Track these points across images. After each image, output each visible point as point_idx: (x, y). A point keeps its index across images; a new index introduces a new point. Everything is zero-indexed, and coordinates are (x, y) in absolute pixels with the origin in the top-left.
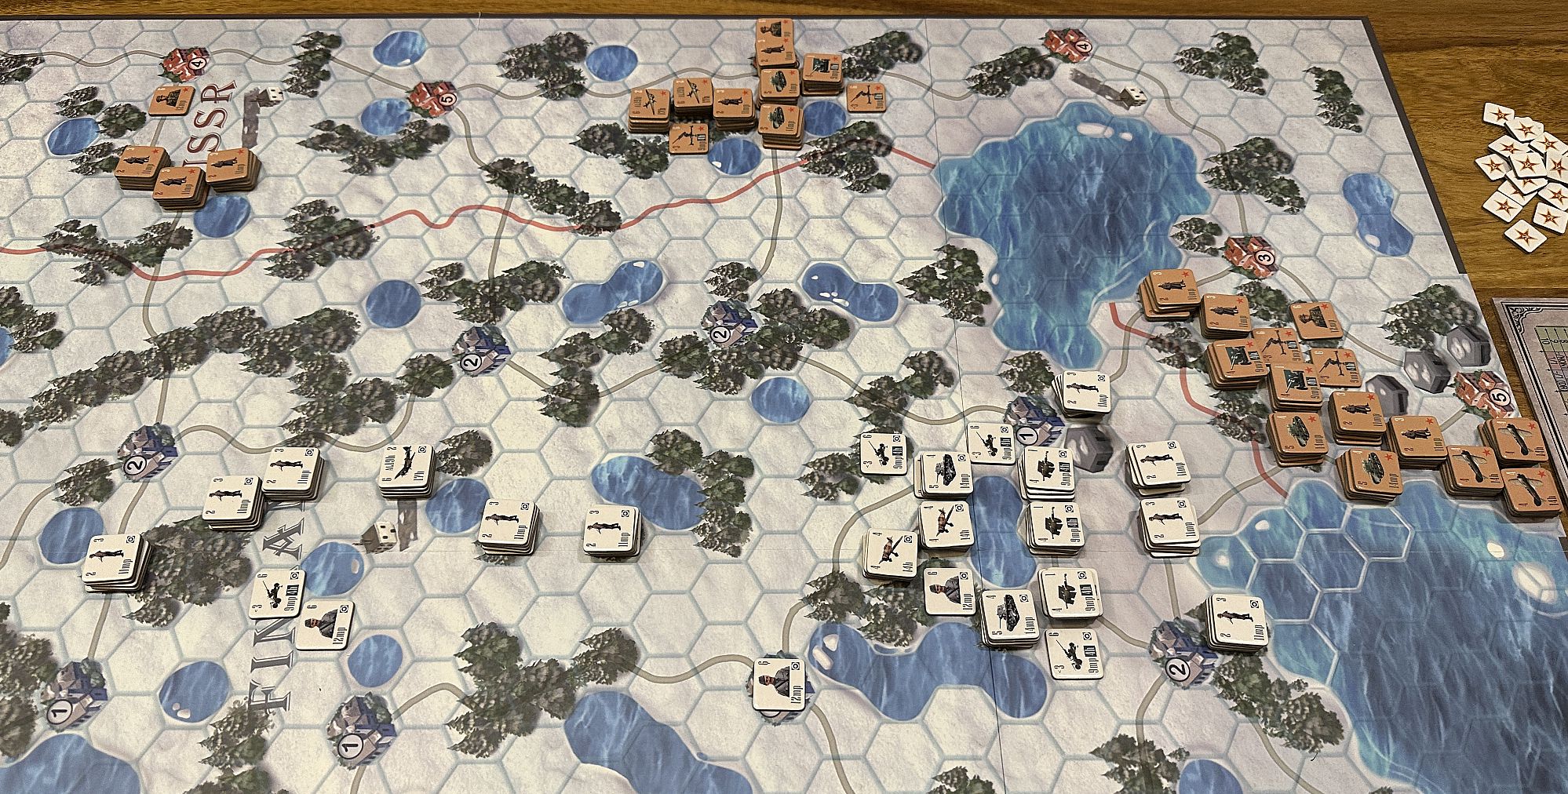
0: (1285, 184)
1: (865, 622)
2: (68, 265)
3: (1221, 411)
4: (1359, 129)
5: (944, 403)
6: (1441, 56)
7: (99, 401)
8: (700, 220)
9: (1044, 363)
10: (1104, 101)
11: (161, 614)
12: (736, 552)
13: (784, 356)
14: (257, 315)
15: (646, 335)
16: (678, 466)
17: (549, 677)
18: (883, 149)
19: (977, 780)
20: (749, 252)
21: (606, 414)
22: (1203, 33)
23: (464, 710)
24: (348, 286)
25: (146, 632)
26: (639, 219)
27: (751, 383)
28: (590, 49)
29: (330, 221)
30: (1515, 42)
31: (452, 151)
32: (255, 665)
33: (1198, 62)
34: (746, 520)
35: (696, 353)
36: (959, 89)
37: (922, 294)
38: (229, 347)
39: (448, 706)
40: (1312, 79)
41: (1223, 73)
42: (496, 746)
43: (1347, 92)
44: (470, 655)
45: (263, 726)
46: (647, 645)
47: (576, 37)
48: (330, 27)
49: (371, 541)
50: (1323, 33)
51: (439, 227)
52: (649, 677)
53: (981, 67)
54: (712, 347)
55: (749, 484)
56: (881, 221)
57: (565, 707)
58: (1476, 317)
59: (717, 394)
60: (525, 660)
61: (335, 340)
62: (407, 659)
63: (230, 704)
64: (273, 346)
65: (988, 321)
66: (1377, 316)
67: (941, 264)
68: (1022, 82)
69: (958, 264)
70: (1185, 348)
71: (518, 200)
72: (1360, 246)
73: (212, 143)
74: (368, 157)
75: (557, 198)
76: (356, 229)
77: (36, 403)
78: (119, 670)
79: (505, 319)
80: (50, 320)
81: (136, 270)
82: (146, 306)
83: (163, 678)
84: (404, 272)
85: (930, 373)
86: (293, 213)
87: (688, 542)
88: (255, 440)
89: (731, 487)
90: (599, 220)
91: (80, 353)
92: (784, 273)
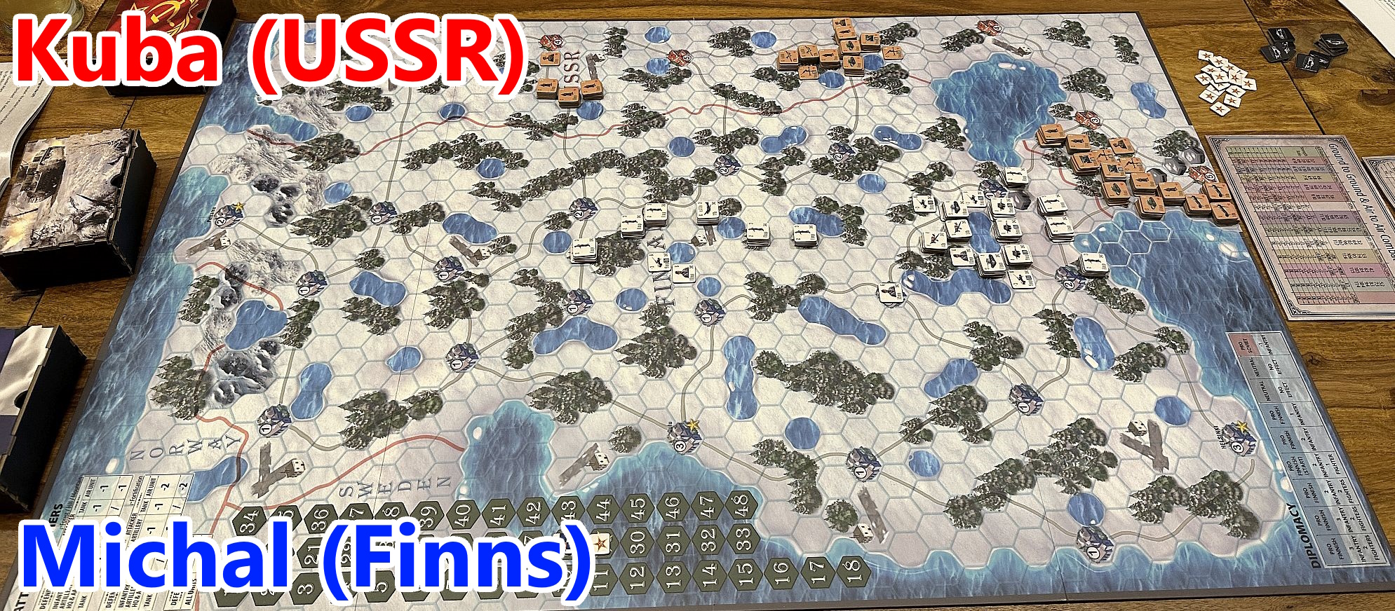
0: (1102, 88)
1: (925, 270)
2: (521, 134)
3: (1080, 184)
4: (1137, 63)
6: (1177, 30)
7: (554, 189)
8: (819, 108)
9: (995, 166)
10: (1010, 53)
11: (608, 271)
12: (862, 244)
13: (870, 165)
14: (619, 152)
15: (803, 158)
16: (829, 211)
17: (787, 292)
18: (904, 76)
19: (984, 326)
20: (846, 122)
21: (791, 190)
22: (1057, 21)
23: (752, 304)
24: (659, 140)
25: (603, 278)
26: (790, 108)
27: (856, 177)
28: (752, 34)
29: (643, 112)
30: (1212, 22)
31: (695, 80)
32: (655, 290)
33: (1055, 34)
35: (828, 164)
36: (940, 48)
37: (933, 138)
38: (610, 166)
39: (744, 303)
40: (1113, 41)
41: (1068, 39)
42: (770, 317)
43: (1130, 46)
44: (750, 284)
45: (665, 312)
46: (828, 280)
47: (744, 29)
48: (621, 25)
49: (695, 241)
50: (1118, 20)
51: (696, 114)
52: (831, 291)
53: (948, 38)
54: (835, 162)
55: (863, 218)
56: (908, 108)
57: (797, 302)
58: (1198, 144)
59: (841, 181)
60: (775, 286)
61: (659, 162)
62: (723, 286)
63: (649, 303)
64: (630, 165)
65: (966, 149)
66: (1151, 144)
67: (940, 125)
68: (968, 45)
69: (948, 125)
70: (1060, 159)
71: (730, 101)
72: (1141, 114)
73: (576, 78)
74: (654, 84)
75: (748, 100)
76: (656, 115)
77: (524, 190)
78: (595, 292)
79: (735, 152)
80: (521, 155)
81: (555, 134)
82: (565, 149)
83: (616, 295)
84: (684, 133)
85: (941, 171)
86: (625, 109)
87: (839, 241)
88: (633, 203)
89: (855, 218)
90: (772, 109)
91: (539, 169)
92: (864, 130)
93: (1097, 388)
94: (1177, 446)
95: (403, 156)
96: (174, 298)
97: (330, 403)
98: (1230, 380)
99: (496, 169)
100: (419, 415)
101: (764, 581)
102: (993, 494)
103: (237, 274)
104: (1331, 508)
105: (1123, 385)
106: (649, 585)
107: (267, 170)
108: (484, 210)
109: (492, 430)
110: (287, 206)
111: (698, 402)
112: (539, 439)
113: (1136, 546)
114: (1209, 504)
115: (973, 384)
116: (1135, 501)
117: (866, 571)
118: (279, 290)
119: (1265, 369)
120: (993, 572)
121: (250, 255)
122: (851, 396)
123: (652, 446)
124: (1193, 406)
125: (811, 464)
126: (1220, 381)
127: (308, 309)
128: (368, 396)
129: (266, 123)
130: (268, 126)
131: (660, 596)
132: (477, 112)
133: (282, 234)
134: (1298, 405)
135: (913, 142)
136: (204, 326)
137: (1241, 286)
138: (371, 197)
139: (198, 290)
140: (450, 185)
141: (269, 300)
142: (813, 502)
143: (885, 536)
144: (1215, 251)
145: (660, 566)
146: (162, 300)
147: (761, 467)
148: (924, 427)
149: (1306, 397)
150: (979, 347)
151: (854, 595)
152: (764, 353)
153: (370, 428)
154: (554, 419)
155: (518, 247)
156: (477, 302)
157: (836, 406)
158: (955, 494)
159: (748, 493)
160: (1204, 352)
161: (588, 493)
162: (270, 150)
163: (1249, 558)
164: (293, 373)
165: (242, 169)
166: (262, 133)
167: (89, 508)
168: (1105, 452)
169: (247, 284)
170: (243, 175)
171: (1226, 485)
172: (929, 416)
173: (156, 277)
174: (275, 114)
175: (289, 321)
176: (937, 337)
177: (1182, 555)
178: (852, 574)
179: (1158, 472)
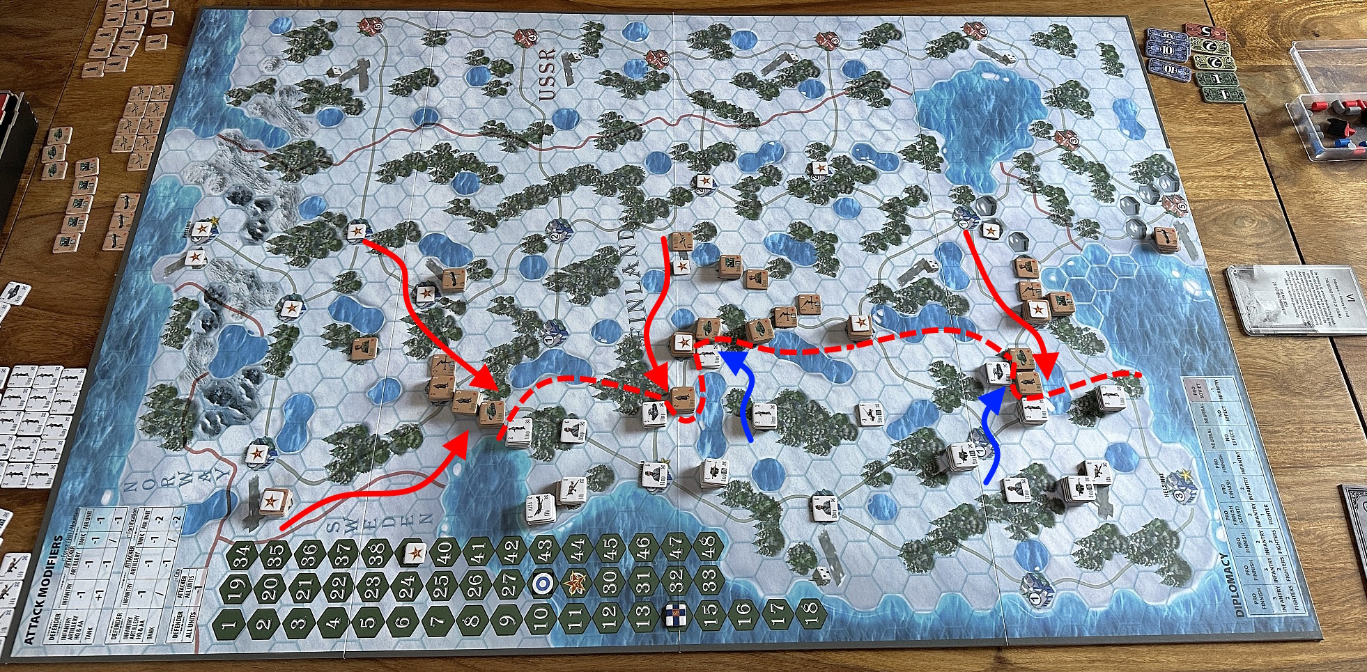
0: (1084, 104)
1: (895, 304)
2: (496, 144)
3: (1052, 213)
4: (1122, 76)
5: (924, 209)
7: (530, 208)
8: (798, 121)
9: (970, 191)
10: (995, 61)
11: (584, 300)
12: (834, 275)
13: (846, 187)
14: (595, 168)
15: (780, 178)
16: (803, 238)
18: (886, 86)
19: (948, 365)
20: (824, 137)
21: (766, 214)
22: (1044, 24)
24: (635, 154)
25: (579, 308)
26: (769, 121)
27: (832, 200)
28: (733, 33)
29: (620, 122)
31: (672, 87)
32: (630, 322)
33: (1041, 40)
34: (837, 262)
35: (805, 186)
36: (923, 54)
37: (910, 158)
38: (586, 183)
40: (1099, 49)
41: (1055, 46)
43: (1117, 56)
44: (724, 317)
45: (639, 345)
47: (724, 26)
48: (597, 18)
50: (1105, 25)
51: (674, 125)
52: (802, 326)
53: (932, 42)
54: (812, 183)
55: (836, 246)
56: (888, 122)
58: (1174, 169)
59: (816, 205)
60: (747, 319)
61: (635, 180)
63: (623, 336)
64: (606, 183)
65: (942, 171)
66: (1128, 169)
67: (918, 143)
68: (953, 51)
69: (926, 143)
70: (1035, 184)
71: (708, 112)
72: (1120, 135)
73: (551, 81)
74: (632, 89)
75: (727, 110)
76: (634, 126)
77: (500, 209)
78: (571, 323)
79: (712, 170)
80: (495, 169)
81: (531, 146)
82: (540, 163)
83: (591, 326)
84: (661, 148)
85: (916, 196)
86: (601, 118)
87: (812, 271)
88: (608, 225)
89: (828, 247)
90: (750, 121)
91: (514, 185)
92: (843, 148)
93: (1052, 434)
94: (1123, 493)
95: (376, 168)
96: (156, 321)
97: (314, 436)
98: (1179, 425)
99: (471, 184)
100: (401, 450)
101: (728, 622)
102: (945, 539)
103: (216, 296)
104: (1260, 558)
105: (1077, 430)
106: (619, 625)
107: (239, 180)
108: (459, 230)
109: (471, 467)
110: (263, 222)
111: (669, 441)
112: (517, 476)
113: (1075, 592)
114: (1148, 553)
115: (933, 427)
116: (1078, 548)
117: (822, 614)
118: (259, 314)
119: (1214, 415)
120: (940, 616)
121: (228, 276)
122: (817, 437)
123: (624, 485)
124: (1141, 452)
125: (775, 506)
126: (1170, 427)
127: (289, 335)
128: (351, 429)
129: (236, 127)
130: (238, 130)
131: (630, 635)
132: (451, 119)
133: (258, 252)
134: (1241, 453)
135: (890, 162)
136: (187, 352)
137: (1201, 327)
138: (346, 213)
139: (179, 313)
140: (425, 202)
141: (250, 325)
142: (775, 544)
143: (842, 580)
144: (1179, 289)
145: (630, 606)
146: (143, 323)
147: (727, 509)
148: (885, 470)
149: (1249, 445)
150: (942, 387)
151: (810, 637)
152: (734, 390)
153: (353, 463)
154: (531, 456)
155: (495, 271)
156: (455, 331)
157: (801, 447)
158: (910, 539)
159: (714, 534)
160: (1158, 397)
161: (564, 533)
162: (242, 158)
163: (1178, 606)
164: (277, 404)
165: (214, 179)
166: (233, 138)
167: (88, 539)
168: (1054, 499)
169: (227, 307)
170: (217, 185)
171: (1165, 534)
172: (890, 459)
173: (135, 298)
174: (245, 117)
175: (270, 348)
176: (902, 377)
177: (1117, 602)
178: (810, 616)
179: (1102, 519)
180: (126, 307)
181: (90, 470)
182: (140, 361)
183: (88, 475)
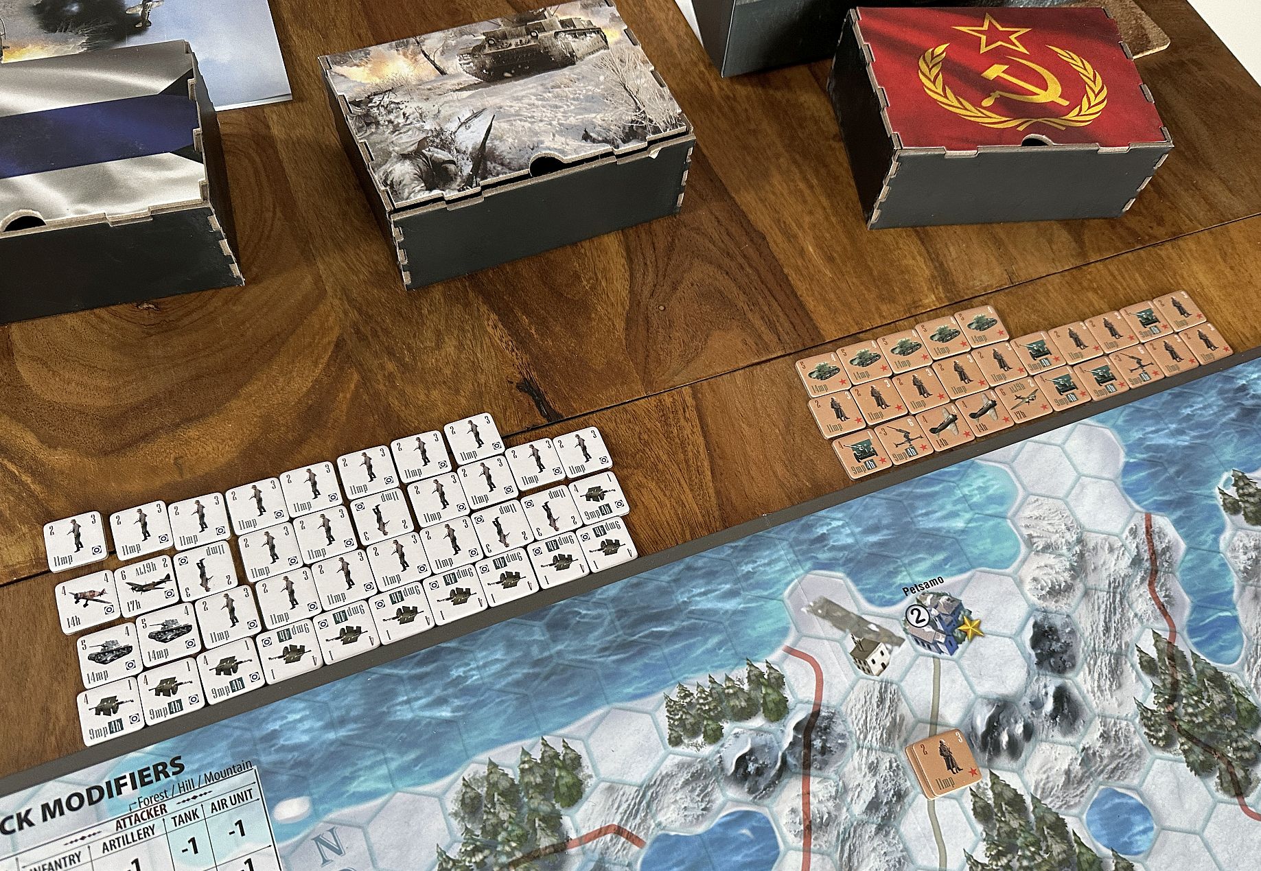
103: (817, 743)
107: (1086, 622)
110: (1029, 732)
121: (874, 738)
130: (1183, 546)
136: (670, 763)
139: (746, 687)
162: (1134, 594)
165: (1056, 568)
166: (1159, 547)
169: (806, 785)
170: (1047, 581)
180: (711, 575)
181: (343, 733)
182: (612, 676)
183: (331, 736)
